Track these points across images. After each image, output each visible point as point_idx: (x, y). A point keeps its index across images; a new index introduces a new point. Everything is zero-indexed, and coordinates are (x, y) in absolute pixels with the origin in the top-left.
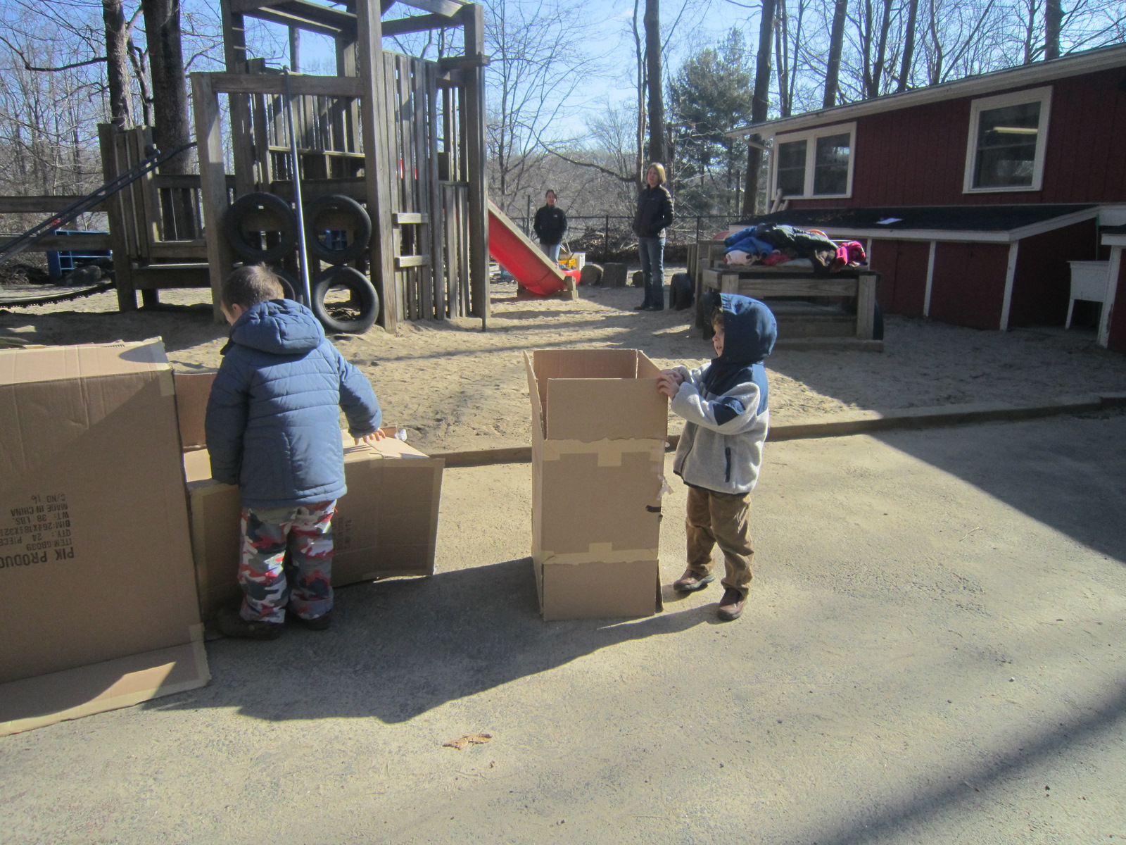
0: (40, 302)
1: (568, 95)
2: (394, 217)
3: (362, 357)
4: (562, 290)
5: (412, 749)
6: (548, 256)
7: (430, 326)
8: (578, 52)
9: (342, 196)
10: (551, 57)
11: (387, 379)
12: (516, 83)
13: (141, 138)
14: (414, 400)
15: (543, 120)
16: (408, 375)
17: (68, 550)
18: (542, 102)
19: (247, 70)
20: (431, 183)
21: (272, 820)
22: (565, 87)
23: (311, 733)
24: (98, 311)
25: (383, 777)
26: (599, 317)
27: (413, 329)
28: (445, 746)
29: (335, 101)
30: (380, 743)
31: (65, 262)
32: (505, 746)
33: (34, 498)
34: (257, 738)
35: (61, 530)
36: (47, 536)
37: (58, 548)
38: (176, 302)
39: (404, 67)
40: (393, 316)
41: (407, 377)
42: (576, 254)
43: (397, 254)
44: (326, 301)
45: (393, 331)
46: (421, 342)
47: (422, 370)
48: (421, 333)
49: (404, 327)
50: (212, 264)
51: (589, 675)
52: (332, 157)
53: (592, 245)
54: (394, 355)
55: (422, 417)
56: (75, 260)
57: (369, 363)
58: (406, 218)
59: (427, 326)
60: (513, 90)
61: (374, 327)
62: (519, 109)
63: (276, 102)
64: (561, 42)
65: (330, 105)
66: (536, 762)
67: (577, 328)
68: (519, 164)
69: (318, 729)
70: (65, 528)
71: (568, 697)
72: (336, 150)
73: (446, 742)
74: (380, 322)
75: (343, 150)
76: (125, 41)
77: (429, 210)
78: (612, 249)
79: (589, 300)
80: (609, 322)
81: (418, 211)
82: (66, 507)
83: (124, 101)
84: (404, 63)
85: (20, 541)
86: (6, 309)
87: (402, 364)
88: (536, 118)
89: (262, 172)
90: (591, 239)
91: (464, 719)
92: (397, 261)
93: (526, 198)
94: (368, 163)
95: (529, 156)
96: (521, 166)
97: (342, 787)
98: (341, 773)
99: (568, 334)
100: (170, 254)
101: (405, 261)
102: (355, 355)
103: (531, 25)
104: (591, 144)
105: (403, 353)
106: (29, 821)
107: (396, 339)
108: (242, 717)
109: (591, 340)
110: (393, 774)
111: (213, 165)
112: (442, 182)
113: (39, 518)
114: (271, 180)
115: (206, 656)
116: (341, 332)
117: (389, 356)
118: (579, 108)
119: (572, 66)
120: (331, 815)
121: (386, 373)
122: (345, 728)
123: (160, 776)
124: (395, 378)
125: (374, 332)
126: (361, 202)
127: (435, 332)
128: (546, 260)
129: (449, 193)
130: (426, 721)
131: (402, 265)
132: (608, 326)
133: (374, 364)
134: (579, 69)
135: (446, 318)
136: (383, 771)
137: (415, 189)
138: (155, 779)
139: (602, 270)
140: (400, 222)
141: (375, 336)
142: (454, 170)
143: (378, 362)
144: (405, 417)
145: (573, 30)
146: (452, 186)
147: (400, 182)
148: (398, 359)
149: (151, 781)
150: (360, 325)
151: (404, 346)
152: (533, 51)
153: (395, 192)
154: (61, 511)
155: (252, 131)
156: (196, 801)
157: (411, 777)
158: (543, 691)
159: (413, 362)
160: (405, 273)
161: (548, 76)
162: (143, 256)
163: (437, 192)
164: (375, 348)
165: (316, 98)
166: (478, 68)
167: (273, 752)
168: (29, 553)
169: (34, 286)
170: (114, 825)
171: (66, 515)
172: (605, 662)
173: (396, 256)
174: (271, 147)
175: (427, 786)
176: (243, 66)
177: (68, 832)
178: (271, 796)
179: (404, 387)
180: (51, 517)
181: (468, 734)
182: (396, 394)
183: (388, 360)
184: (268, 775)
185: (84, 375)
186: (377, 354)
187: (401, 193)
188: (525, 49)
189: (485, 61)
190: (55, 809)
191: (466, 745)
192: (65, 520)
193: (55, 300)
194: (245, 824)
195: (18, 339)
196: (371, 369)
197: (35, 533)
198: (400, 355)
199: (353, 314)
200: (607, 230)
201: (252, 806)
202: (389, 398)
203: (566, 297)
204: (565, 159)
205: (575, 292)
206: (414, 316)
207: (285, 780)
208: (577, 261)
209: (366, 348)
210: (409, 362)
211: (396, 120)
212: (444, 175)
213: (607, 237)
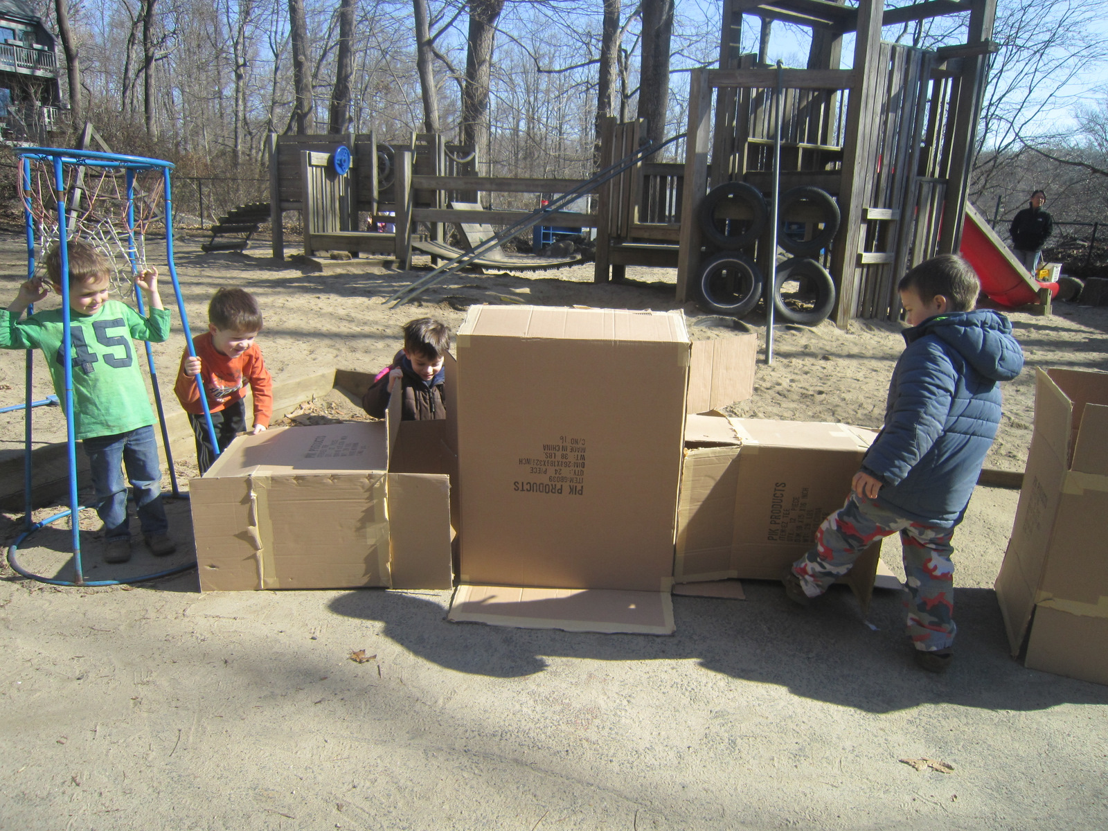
0: (534, 269)
1: (1064, 84)
2: (865, 212)
3: (813, 350)
4: (1033, 303)
5: (866, 753)
6: (1024, 263)
7: (882, 327)
8: (1084, 34)
9: (816, 189)
10: (1049, 41)
11: (839, 375)
12: (1001, 71)
13: (637, 130)
14: (870, 401)
15: (1027, 113)
16: (861, 374)
17: (579, 488)
18: (1030, 92)
19: (739, 66)
20: (908, 178)
21: (729, 774)
22: (1062, 74)
23: (766, 705)
24: (574, 280)
25: (836, 771)
26: (1079, 337)
27: (864, 328)
28: (902, 761)
29: (816, 94)
30: (834, 736)
31: (546, 236)
32: (969, 784)
33: (562, 438)
34: (717, 694)
35: (577, 469)
36: (566, 472)
37: (571, 484)
38: (639, 279)
39: (899, 58)
40: (846, 312)
41: (860, 376)
42: (1050, 265)
43: (861, 250)
44: (783, 291)
45: (844, 327)
46: (873, 342)
47: (876, 371)
48: (873, 332)
49: (855, 325)
50: (682, 247)
51: (1071, 739)
52: (805, 150)
53: (1070, 256)
54: (845, 353)
55: (877, 419)
56: (554, 235)
57: (820, 357)
58: (875, 214)
59: (879, 327)
60: (995, 80)
61: (826, 321)
62: (1000, 99)
63: (760, 96)
64: (1064, 23)
65: (810, 98)
66: (1005, 813)
67: (1052, 348)
68: (990, 160)
69: (772, 703)
70: (580, 469)
71: (1044, 755)
72: (808, 143)
73: (905, 758)
74: (833, 317)
75: (817, 143)
76: (618, 44)
77: (901, 207)
78: (1096, 261)
79: (1065, 318)
80: (1091, 346)
81: (890, 207)
82: (584, 449)
83: (609, 97)
84: (899, 53)
85: (545, 472)
86: (508, 272)
87: (854, 363)
88: (1020, 110)
89: (739, 163)
90: (1070, 249)
91: (923, 741)
92: (859, 257)
93: (996, 199)
94: (846, 155)
95: (1003, 152)
96: (992, 163)
97: (796, 766)
98: (794, 752)
99: (1041, 353)
100: (646, 235)
101: (868, 258)
102: (806, 347)
103: (1030, 6)
104: (1080, 140)
105: (855, 350)
106: (531, 702)
107: (847, 336)
108: (703, 670)
109: (1071, 364)
110: (847, 772)
111: (699, 155)
112: (920, 178)
113: (563, 456)
114: (745, 171)
115: (672, 608)
116: (793, 322)
117: (840, 352)
118: (1076, 98)
119: (1073, 50)
120: (784, 789)
121: (838, 369)
122: (799, 711)
123: (632, 700)
124: (848, 375)
125: (825, 326)
126: (832, 195)
127: (887, 333)
128: (1021, 269)
129: (925, 189)
130: (881, 729)
131: (864, 261)
132: (1094, 351)
133: (825, 358)
134: (1084, 53)
135: (899, 320)
136: (837, 765)
137: (890, 184)
138: (628, 701)
139: (1083, 285)
140: (869, 217)
141: (826, 330)
142: (933, 168)
143: (830, 357)
144: (859, 415)
145: (1083, 9)
146: (929, 182)
147: (876, 176)
148: (850, 356)
149: (625, 702)
150: (813, 318)
151: (856, 344)
152: (1026, 36)
153: (869, 187)
154: (580, 454)
155: (735, 123)
156: (663, 733)
157: (865, 780)
158: (1013, 739)
159: (866, 361)
160: (865, 270)
161: (1041, 63)
162: (622, 235)
163: (912, 188)
164: (825, 342)
165: (798, 91)
166: (980, 57)
167: (731, 711)
168: (550, 483)
169: (520, 255)
170: (596, 729)
171: (583, 457)
172: (1091, 730)
173: (859, 252)
174: (750, 139)
175: (882, 795)
176: (735, 62)
177: (561, 722)
178: (728, 751)
179: (858, 386)
180: (572, 457)
181: (927, 758)
182: (849, 391)
183: (840, 356)
184: (725, 731)
185: (618, 338)
186: (828, 348)
187: (874, 188)
188: (1017, 33)
189: (992, 48)
190: (551, 699)
191: (923, 767)
192: (581, 461)
193: (545, 268)
194: (705, 770)
195: (517, 298)
196: (822, 363)
197: (557, 468)
198: (852, 352)
199: (802, 306)
200: (1093, 239)
201: (712, 754)
202: (843, 395)
203: (1039, 311)
204: (1046, 156)
205: (1048, 307)
206: (867, 315)
207: (741, 741)
208: (1050, 272)
209: (817, 341)
210: (861, 361)
211: (882, 113)
212: (922, 171)
213: (1091, 247)
